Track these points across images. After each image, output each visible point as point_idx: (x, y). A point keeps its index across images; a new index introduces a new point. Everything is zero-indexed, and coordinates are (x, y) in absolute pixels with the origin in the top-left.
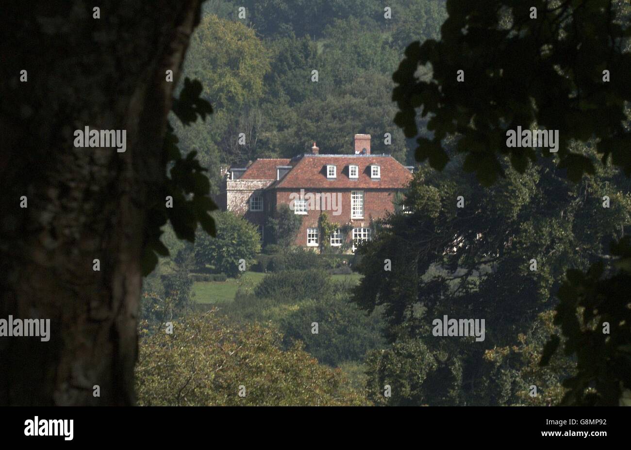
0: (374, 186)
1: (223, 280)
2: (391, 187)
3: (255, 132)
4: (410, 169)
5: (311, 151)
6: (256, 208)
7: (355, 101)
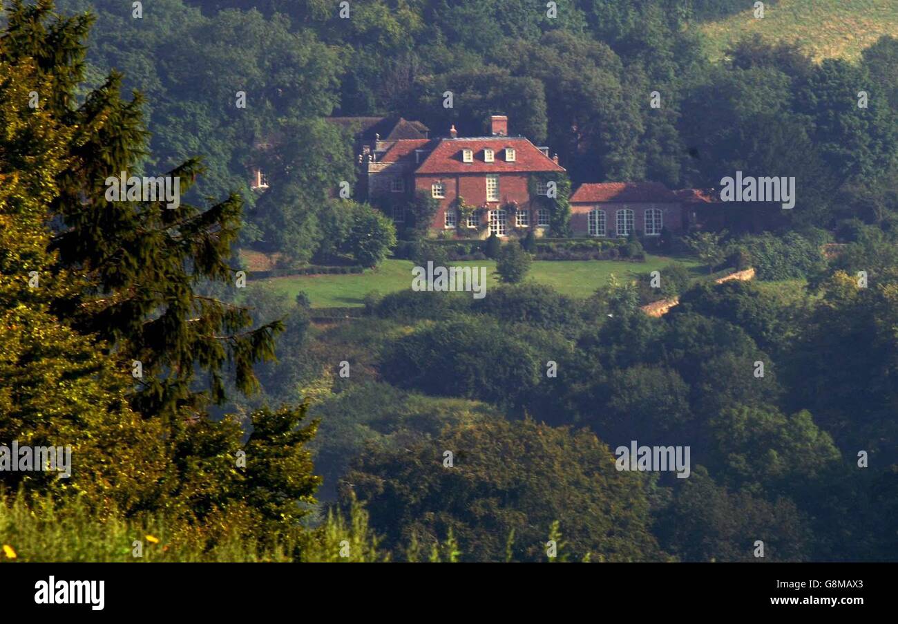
0: (509, 170)
1: (360, 271)
2: (525, 170)
3: (413, 76)
4: (544, 151)
5: (448, 135)
6: (398, 189)
7: (498, 71)
